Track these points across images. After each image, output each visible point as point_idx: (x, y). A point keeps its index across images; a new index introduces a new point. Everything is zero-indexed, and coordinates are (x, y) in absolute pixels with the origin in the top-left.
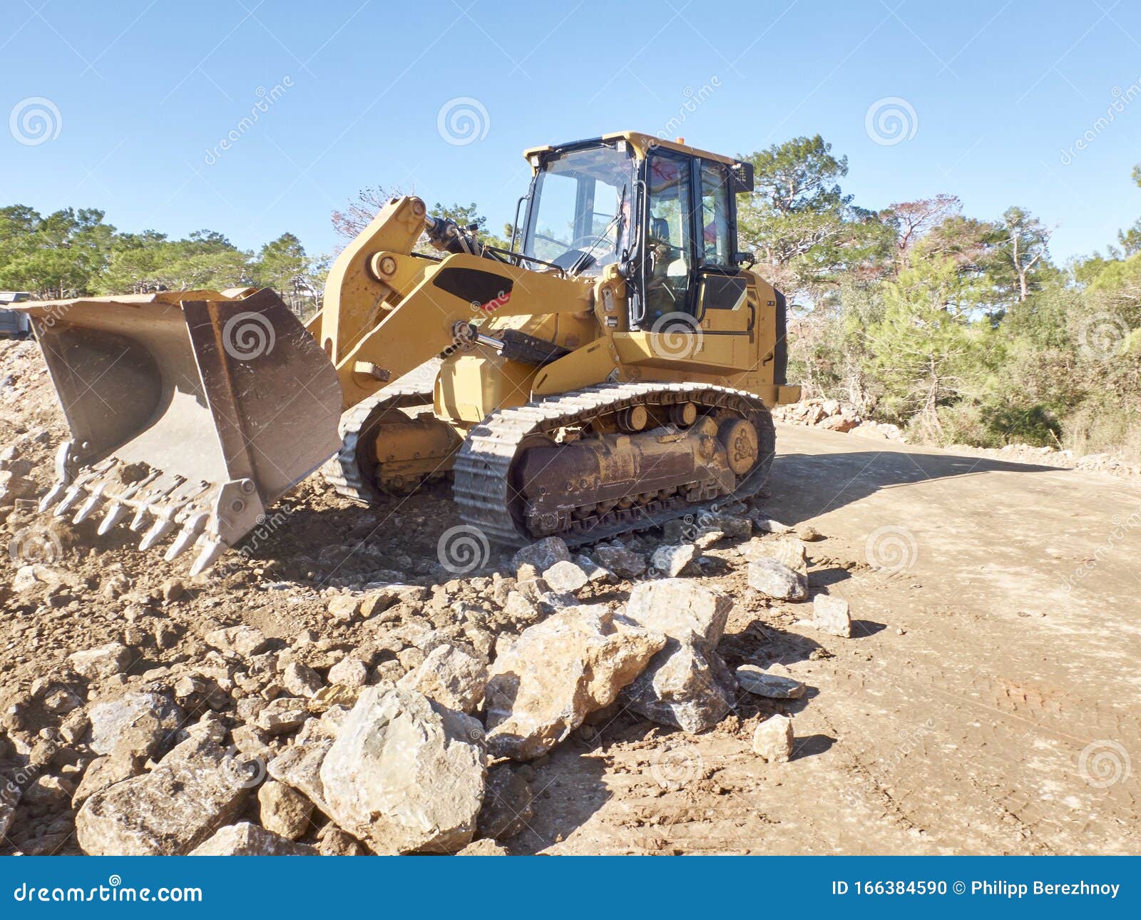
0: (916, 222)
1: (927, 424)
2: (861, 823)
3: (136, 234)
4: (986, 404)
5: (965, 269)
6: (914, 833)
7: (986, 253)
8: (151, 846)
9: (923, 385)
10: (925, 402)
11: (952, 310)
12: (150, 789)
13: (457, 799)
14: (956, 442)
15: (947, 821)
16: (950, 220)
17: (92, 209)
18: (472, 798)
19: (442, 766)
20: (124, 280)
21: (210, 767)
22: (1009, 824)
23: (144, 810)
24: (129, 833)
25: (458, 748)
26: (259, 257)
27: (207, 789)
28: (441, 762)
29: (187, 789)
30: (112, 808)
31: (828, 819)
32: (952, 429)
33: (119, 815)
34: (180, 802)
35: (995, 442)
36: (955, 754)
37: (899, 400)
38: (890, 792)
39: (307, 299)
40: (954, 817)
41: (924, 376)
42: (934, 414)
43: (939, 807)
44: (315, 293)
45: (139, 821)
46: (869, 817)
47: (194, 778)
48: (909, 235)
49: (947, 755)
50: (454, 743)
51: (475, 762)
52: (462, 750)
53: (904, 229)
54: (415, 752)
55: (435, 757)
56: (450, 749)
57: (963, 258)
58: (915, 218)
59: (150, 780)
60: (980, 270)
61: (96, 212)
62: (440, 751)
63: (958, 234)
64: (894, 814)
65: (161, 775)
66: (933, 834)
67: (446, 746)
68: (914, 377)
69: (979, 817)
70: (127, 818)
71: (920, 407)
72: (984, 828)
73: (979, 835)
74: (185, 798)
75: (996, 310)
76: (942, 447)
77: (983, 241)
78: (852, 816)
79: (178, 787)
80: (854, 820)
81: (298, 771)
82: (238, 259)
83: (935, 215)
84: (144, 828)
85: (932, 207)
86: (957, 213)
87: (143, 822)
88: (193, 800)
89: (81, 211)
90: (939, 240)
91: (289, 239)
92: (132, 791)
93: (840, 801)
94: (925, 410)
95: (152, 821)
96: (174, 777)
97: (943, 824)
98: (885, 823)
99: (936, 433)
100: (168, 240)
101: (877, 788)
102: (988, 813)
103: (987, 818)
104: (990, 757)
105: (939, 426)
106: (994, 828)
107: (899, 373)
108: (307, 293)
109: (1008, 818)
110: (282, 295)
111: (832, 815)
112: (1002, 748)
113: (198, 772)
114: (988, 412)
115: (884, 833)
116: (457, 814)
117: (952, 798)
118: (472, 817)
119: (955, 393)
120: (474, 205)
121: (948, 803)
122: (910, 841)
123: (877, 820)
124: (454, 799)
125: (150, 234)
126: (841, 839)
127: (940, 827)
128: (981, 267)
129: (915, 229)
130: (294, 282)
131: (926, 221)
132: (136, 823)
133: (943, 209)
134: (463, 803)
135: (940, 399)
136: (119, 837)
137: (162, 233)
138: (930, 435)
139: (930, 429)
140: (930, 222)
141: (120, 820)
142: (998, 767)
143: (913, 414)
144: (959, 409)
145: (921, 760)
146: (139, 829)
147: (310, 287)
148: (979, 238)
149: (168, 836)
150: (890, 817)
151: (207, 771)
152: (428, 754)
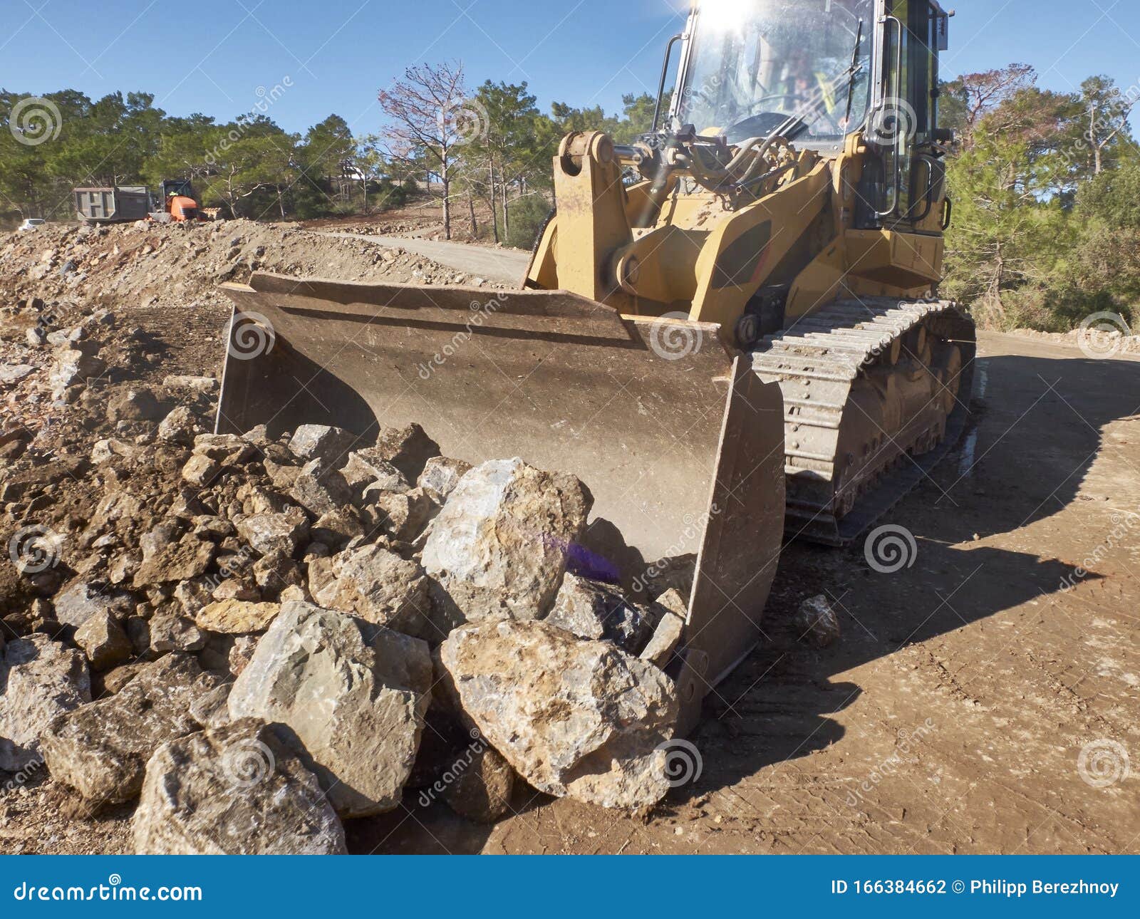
0: (985, 95)
1: (989, 308)
2: (915, 693)
3: (184, 118)
4: (1053, 288)
5: (1037, 145)
6: (969, 703)
7: (1059, 128)
8: (112, 766)
9: (987, 268)
10: (988, 285)
11: (1019, 189)
12: (118, 709)
13: (380, 768)
14: (1018, 327)
15: (1002, 694)
16: (1023, 92)
17: (142, 92)
18: (398, 765)
19: (365, 724)
20: (176, 165)
21: (184, 684)
22: (1065, 698)
23: (109, 729)
24: (90, 753)
25: (388, 698)
26: (306, 140)
27: (179, 706)
28: (365, 719)
29: (156, 707)
30: (74, 728)
31: (883, 688)
32: (1016, 313)
33: (80, 735)
34: (149, 720)
35: (1060, 327)
36: (1011, 630)
37: (961, 283)
38: (946, 665)
39: (355, 183)
40: (1009, 689)
41: (988, 258)
42: (997, 296)
43: (994, 680)
44: (363, 177)
45: (103, 740)
46: (923, 687)
47: (166, 695)
48: (977, 109)
49: (1003, 632)
50: (385, 692)
51: (408, 717)
52: (393, 702)
53: (973, 102)
54: (334, 704)
55: (357, 712)
56: (380, 699)
57: (1033, 133)
58: (985, 90)
59: (118, 700)
60: (1051, 147)
61: (144, 96)
62: (365, 703)
63: (1030, 107)
64: (949, 685)
65: (130, 694)
66: (988, 704)
67: (375, 695)
68: (978, 260)
69: (1035, 690)
70: (90, 738)
71: (982, 290)
72: (1040, 701)
73: (1034, 707)
74: (155, 716)
75: (1066, 189)
76: (1004, 331)
77: (1056, 115)
78: (906, 686)
79: (147, 705)
80: (909, 690)
81: (221, 716)
82: (286, 141)
83: (1006, 87)
84: (106, 747)
85: (1004, 78)
86: (1030, 84)
87: (107, 741)
88: (163, 718)
89: (130, 95)
90: (1009, 114)
91: (335, 122)
92: (98, 710)
93: (894, 672)
94: (988, 293)
95: (118, 740)
96: (144, 695)
97: (998, 696)
98: (940, 693)
99: (999, 317)
100: (216, 123)
101: (932, 660)
102: (1044, 686)
103: (1043, 691)
104: (1047, 634)
105: (1001, 311)
106: (1049, 700)
107: (962, 256)
108: (355, 176)
109: (1064, 693)
110: (330, 178)
111: (886, 685)
112: (1059, 626)
113: (172, 689)
114: (1053, 295)
115: (938, 703)
116: (378, 787)
117: (1008, 672)
118: (397, 790)
119: (1020, 276)
120: (525, 84)
121: (1003, 676)
122: (965, 710)
123: (931, 690)
124: (375, 768)
125: (197, 117)
126: (895, 706)
127: (995, 698)
128: (1053, 143)
129: (985, 102)
130: (342, 165)
131: (997, 94)
132: (99, 743)
133: (1016, 80)
134: (387, 773)
135: (1004, 281)
136: (80, 757)
137: (209, 116)
138: (991, 319)
139: (992, 313)
140: (1001, 95)
141: (81, 740)
142: (1056, 644)
143: (974, 298)
144: (1025, 292)
145: (976, 635)
146: (101, 748)
147: (358, 170)
148: (1053, 111)
149: (132, 755)
150: (945, 688)
151: (180, 688)
152: (349, 708)
